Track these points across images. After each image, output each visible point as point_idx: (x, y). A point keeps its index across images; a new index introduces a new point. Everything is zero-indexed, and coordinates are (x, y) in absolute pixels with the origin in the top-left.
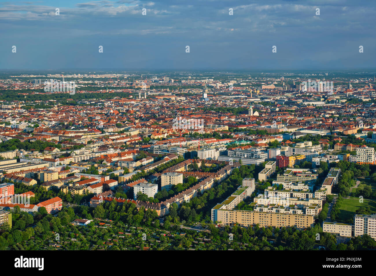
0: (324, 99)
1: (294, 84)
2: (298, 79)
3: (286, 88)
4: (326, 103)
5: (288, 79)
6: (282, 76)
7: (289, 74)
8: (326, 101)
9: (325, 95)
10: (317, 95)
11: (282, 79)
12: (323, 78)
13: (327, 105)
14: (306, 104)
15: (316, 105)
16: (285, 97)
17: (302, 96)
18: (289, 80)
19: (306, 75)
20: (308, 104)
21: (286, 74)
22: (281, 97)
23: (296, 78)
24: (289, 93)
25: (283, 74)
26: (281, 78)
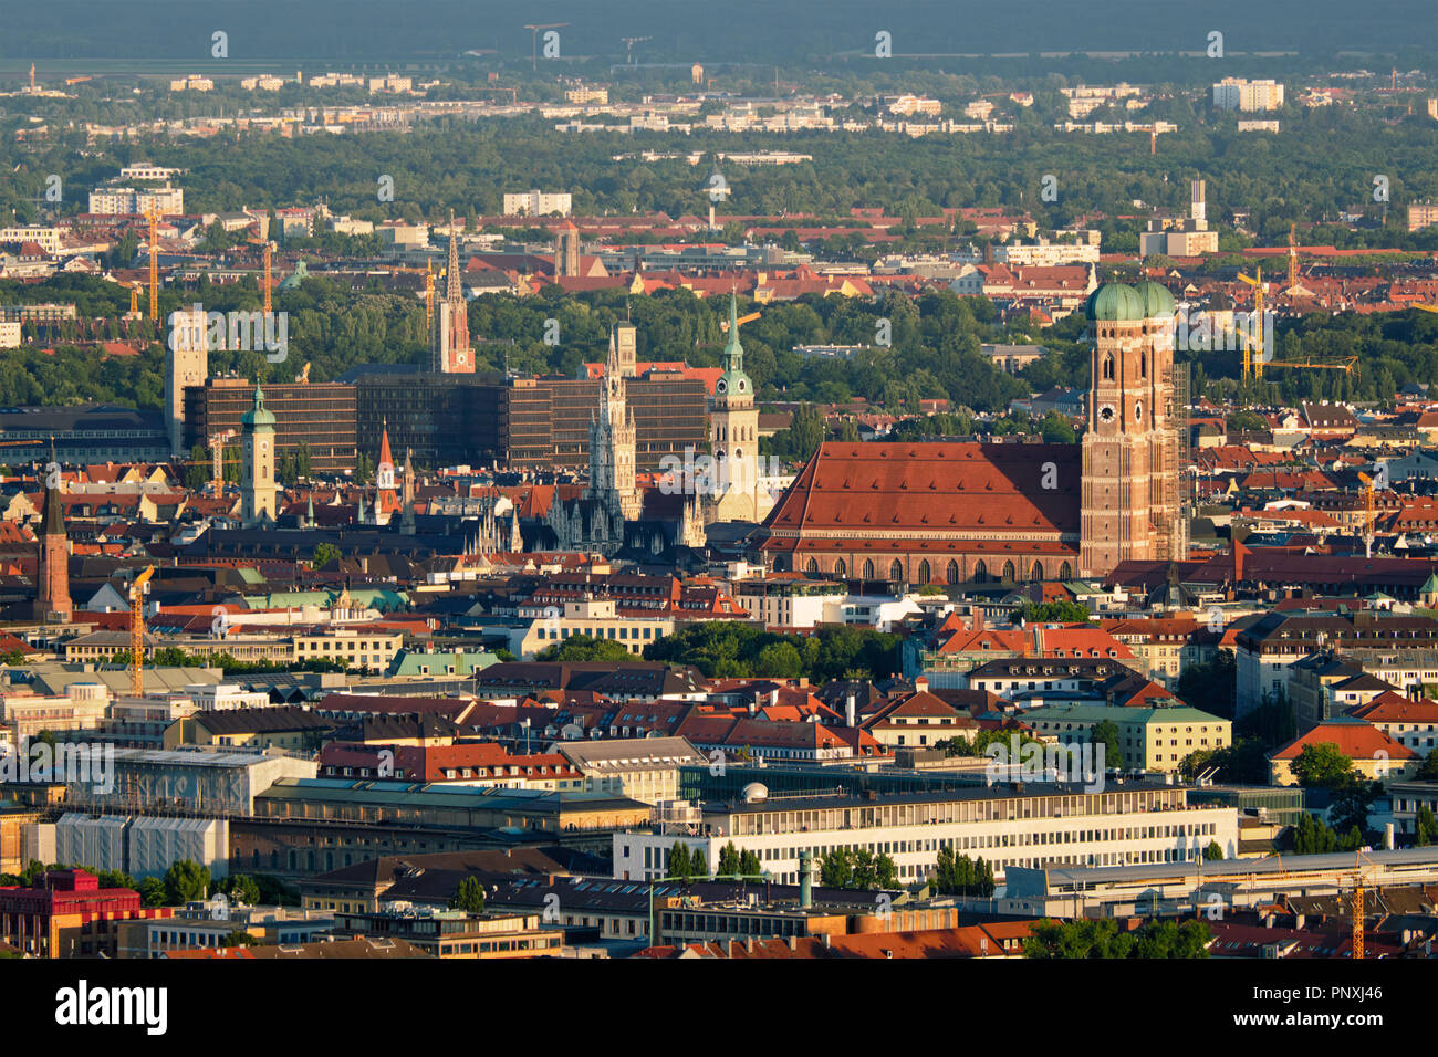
0: (1217, 733)
1: (458, 360)
2: (540, 230)
3: (264, 444)
4: (1287, 843)
5: (296, 220)
6: (125, 154)
7: (289, 98)
8: (1283, 771)
9: (1255, 636)
10: (1043, 638)
11: (130, 227)
12: (1176, 202)
13: (1325, 877)
14: (778, 869)
15: (1029, 880)
16: (229, 696)
17: (661, 650)
18: (326, 239)
19: (740, 120)
20: (834, 862)
21: (229, 97)
22: (150, 681)
23: (477, 208)
24: (331, 581)
25: (158, 103)
26: (103, 203)
